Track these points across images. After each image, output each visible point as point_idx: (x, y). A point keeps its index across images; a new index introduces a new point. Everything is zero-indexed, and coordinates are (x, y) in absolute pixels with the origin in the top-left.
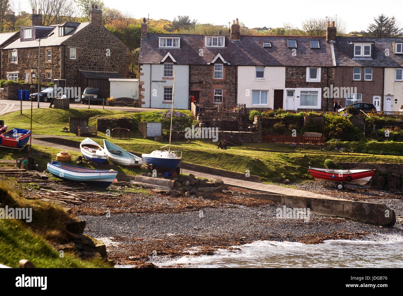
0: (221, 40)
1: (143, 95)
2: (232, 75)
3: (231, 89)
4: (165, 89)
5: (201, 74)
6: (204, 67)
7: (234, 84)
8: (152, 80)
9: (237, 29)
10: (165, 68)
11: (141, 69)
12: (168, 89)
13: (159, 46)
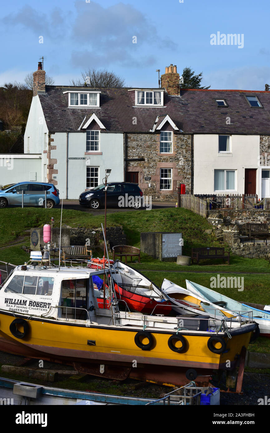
0: (158, 95)
1: (55, 179)
2: (185, 148)
3: (184, 169)
4: (88, 169)
5: (141, 146)
6: (146, 135)
7: (189, 160)
8: (69, 157)
9: (176, 79)
10: (88, 138)
11: (53, 140)
12: (92, 169)
13: (69, 105)
